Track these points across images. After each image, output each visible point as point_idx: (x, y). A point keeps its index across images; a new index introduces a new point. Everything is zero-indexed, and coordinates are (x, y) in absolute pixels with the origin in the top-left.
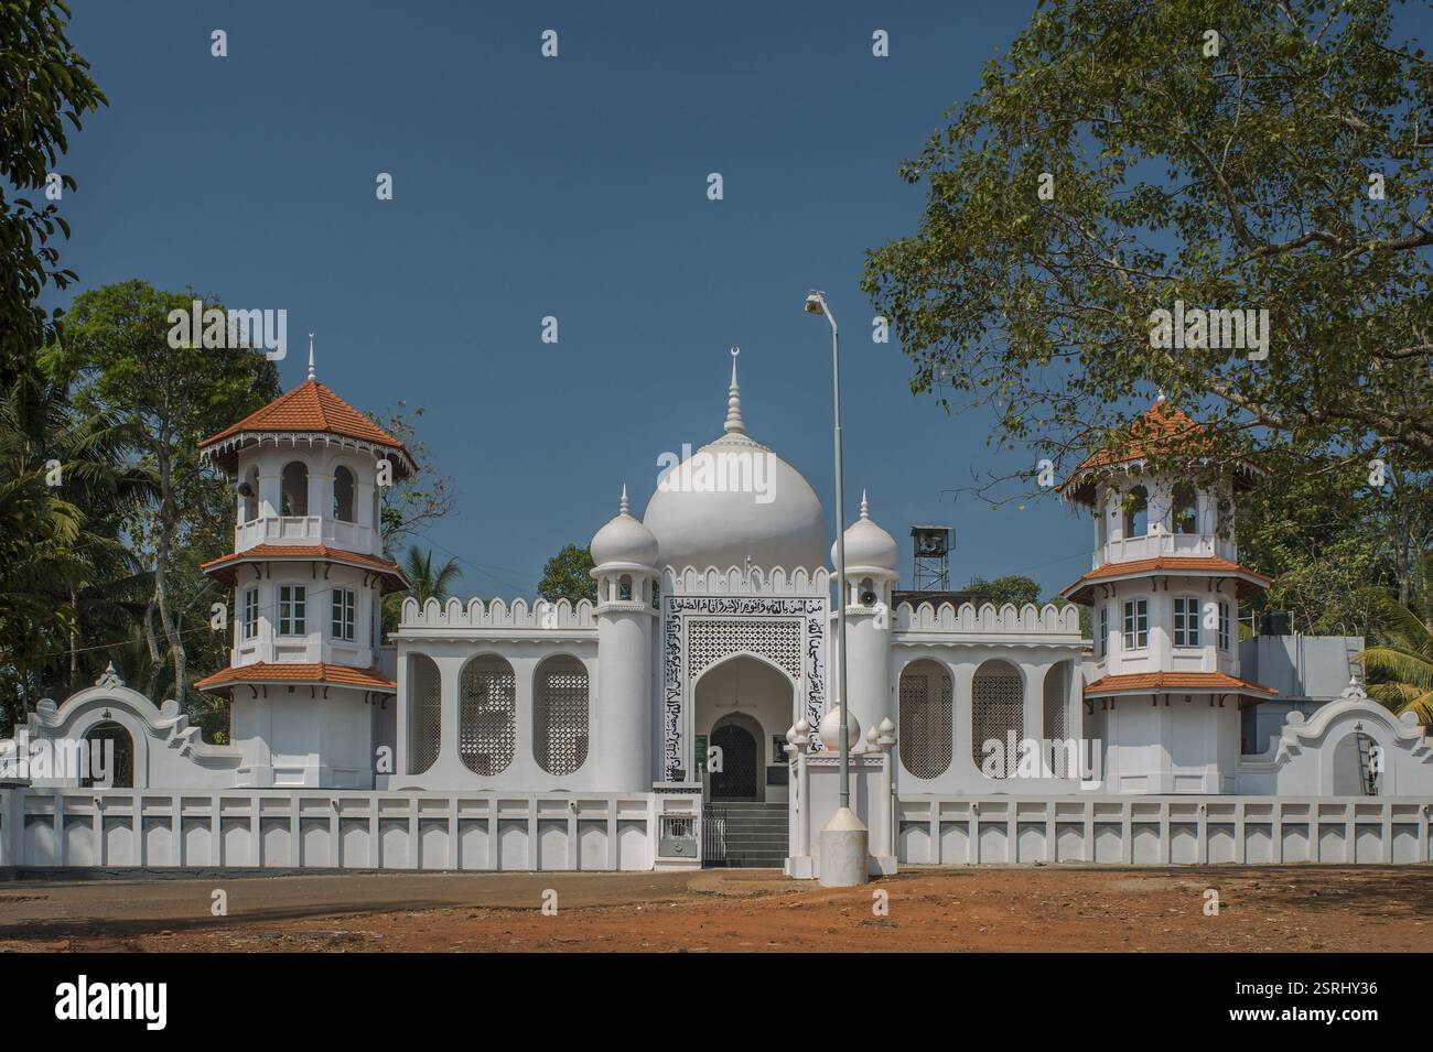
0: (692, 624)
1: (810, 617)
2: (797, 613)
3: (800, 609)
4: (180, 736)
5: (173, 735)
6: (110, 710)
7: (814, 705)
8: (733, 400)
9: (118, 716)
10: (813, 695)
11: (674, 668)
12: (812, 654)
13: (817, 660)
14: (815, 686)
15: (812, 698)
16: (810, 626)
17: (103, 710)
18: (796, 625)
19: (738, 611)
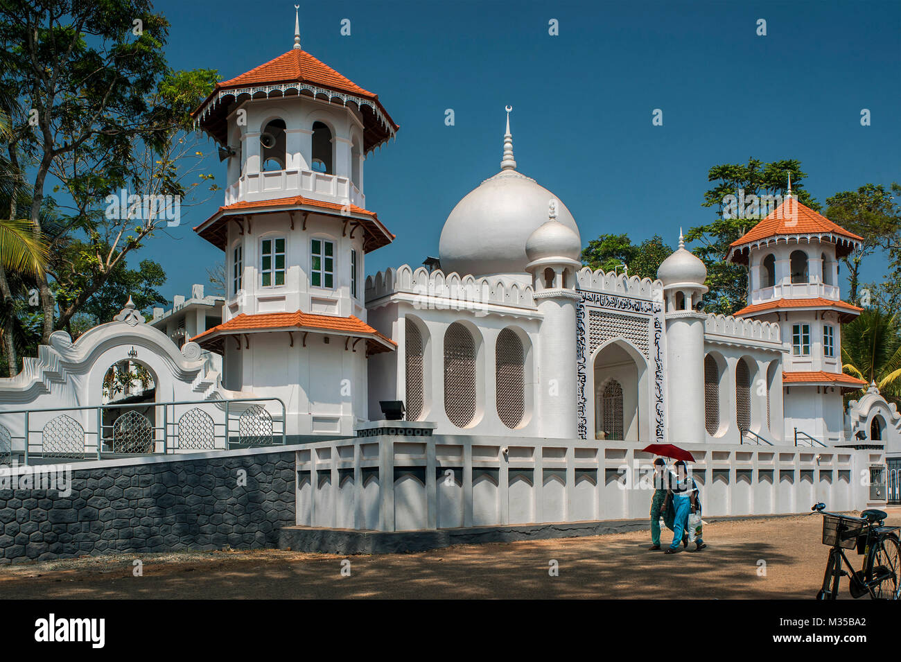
0: (592, 313)
1: (655, 315)
2: (649, 312)
3: (650, 310)
4: (207, 380)
5: (199, 379)
6: (137, 348)
7: (659, 381)
8: (508, 145)
9: (145, 355)
10: (658, 373)
11: (581, 346)
12: (656, 344)
13: (659, 348)
14: (659, 367)
15: (657, 376)
16: (655, 323)
17: (127, 348)
18: (647, 321)
19: (617, 306)
